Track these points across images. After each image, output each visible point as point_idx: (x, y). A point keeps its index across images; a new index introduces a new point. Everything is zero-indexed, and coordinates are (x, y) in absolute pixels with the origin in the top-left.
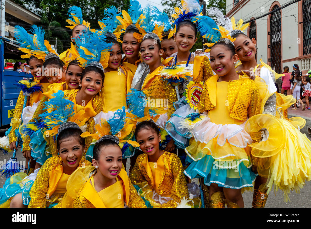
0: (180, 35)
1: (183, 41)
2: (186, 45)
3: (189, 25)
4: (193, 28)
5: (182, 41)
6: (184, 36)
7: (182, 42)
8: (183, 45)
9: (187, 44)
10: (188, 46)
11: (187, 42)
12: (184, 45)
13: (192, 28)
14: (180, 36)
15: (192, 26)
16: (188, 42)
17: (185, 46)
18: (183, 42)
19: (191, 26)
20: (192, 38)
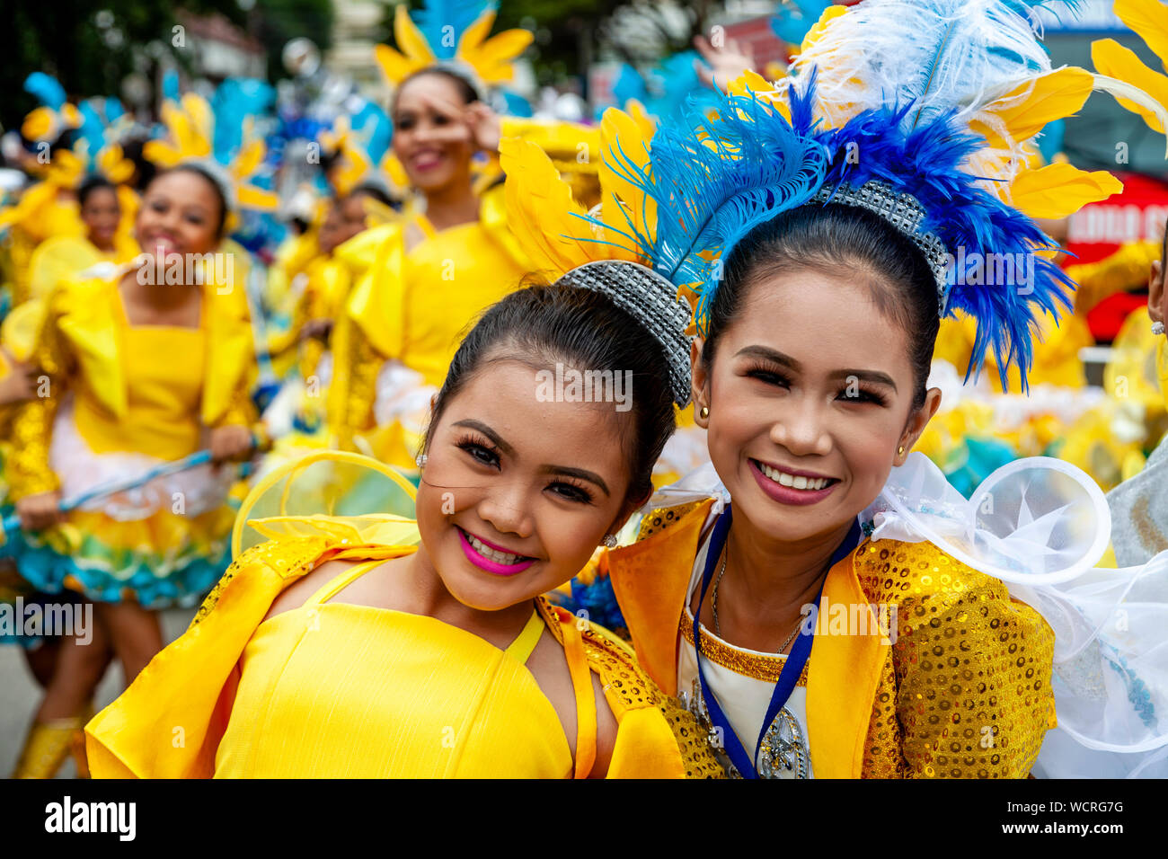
0: (748, 362)
1: (779, 433)
2: (809, 476)
3: (853, 261)
4: (888, 286)
5: (767, 428)
6: (791, 373)
7: (763, 442)
8: (783, 470)
9: (825, 469)
10: (831, 482)
11: (824, 444)
12: (795, 474)
13: (879, 299)
14: (752, 373)
15: (882, 267)
16: (838, 445)
17: (801, 483)
18: (781, 446)
19: (866, 270)
20: (879, 401)
